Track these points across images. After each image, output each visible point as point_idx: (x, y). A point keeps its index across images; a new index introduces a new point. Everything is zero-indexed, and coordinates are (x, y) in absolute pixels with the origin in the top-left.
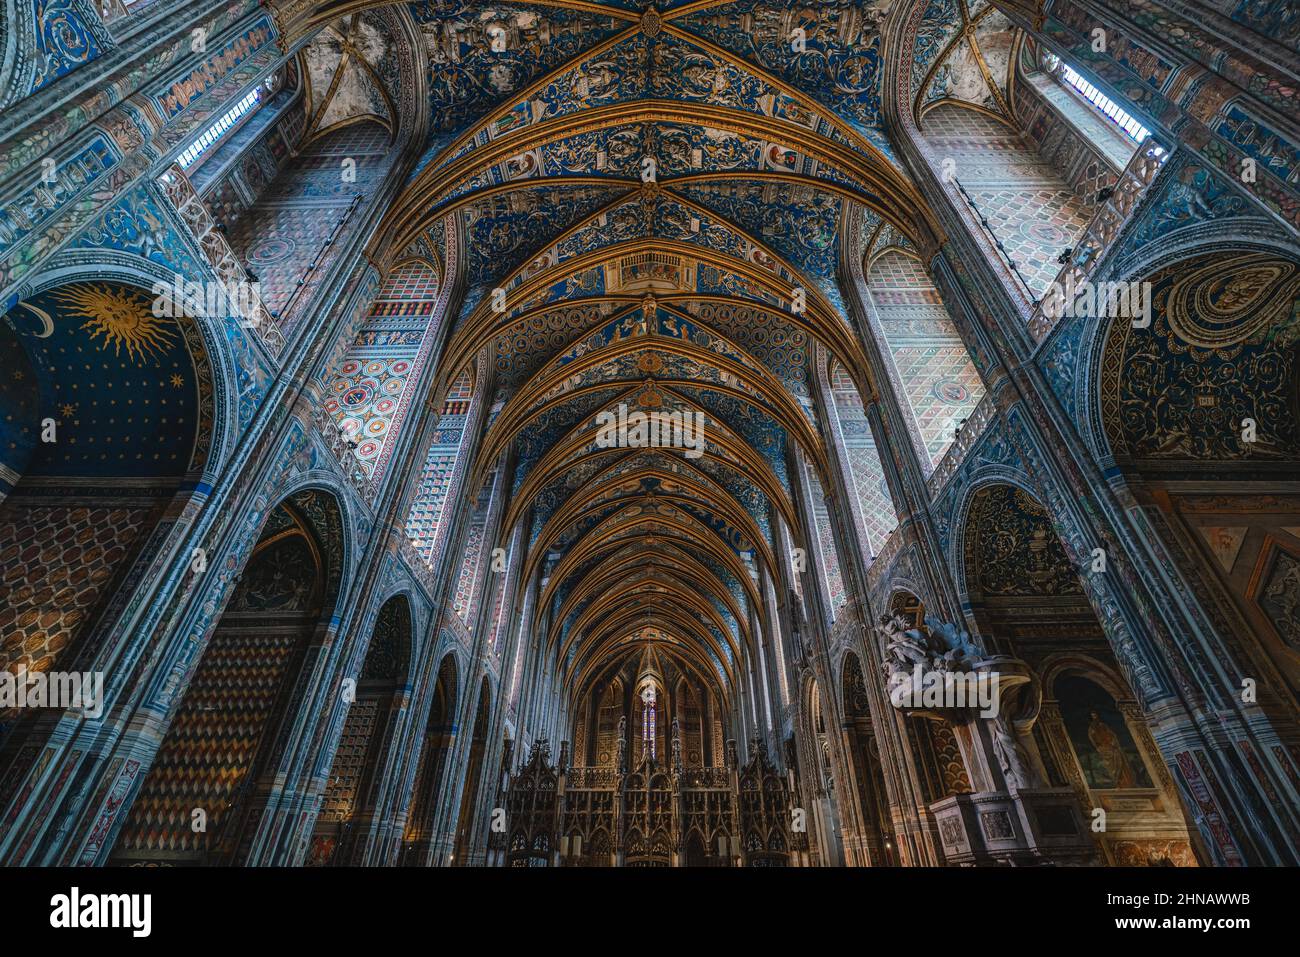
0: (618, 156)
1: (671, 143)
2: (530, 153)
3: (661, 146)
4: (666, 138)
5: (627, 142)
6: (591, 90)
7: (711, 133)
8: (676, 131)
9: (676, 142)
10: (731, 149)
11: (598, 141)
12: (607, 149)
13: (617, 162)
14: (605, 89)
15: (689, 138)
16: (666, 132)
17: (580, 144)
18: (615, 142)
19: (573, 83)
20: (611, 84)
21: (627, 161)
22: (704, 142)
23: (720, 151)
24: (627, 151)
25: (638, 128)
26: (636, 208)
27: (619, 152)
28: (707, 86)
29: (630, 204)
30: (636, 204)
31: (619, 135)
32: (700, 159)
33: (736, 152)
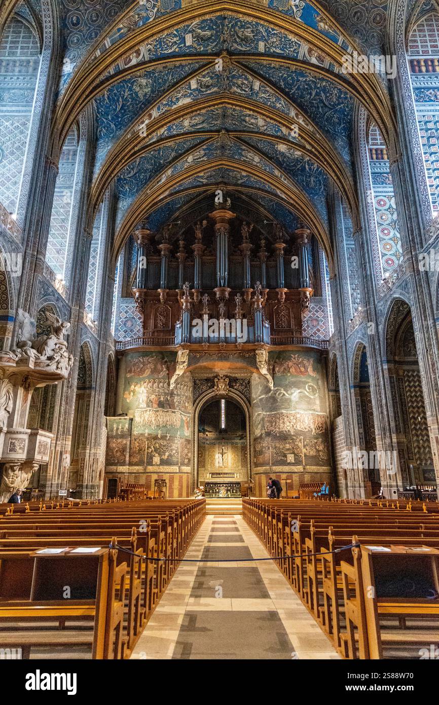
0: (246, 82)
1: (211, 85)
2: (295, 118)
3: (218, 81)
4: (214, 87)
5: (239, 86)
6: (257, 119)
7: (187, 101)
8: (208, 92)
9: (208, 87)
10: (174, 100)
11: (257, 96)
12: (252, 89)
13: (247, 79)
14: (249, 115)
15: (200, 91)
16: (215, 89)
17: (268, 101)
18: (247, 90)
19: (265, 127)
20: (246, 116)
21: (240, 77)
22: (191, 94)
23: (180, 95)
24: (240, 82)
25: (232, 91)
26: (236, 42)
27: (244, 84)
28: (193, 118)
29: (240, 48)
30: (235, 45)
31: (243, 92)
32: (191, 84)
33: (171, 101)
